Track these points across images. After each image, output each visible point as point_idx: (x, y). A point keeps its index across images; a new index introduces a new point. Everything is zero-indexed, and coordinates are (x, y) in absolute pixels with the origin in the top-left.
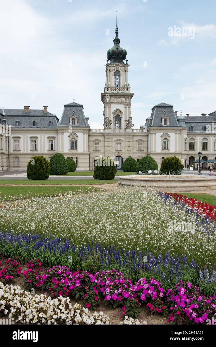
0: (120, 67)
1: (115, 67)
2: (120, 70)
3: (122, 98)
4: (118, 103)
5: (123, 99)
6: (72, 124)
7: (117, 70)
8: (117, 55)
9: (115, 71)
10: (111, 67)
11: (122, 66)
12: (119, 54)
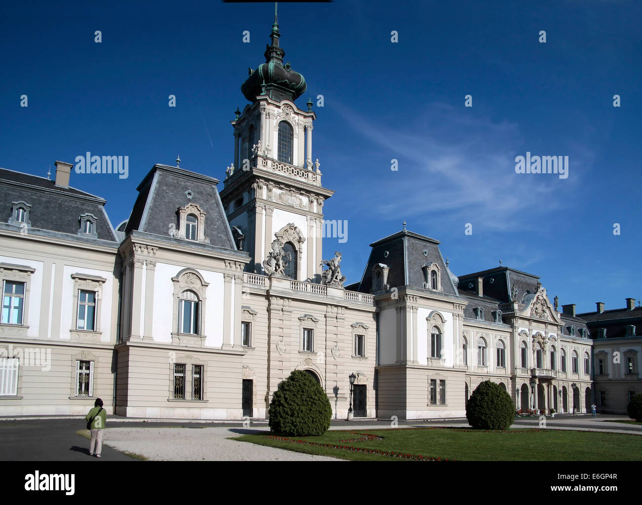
0: (293, 115)
1: (281, 111)
2: (293, 124)
3: (301, 197)
4: (290, 208)
5: (305, 200)
6: (188, 237)
7: (287, 119)
8: (285, 84)
9: (280, 119)
10: (271, 107)
11: (297, 114)
12: (291, 82)
